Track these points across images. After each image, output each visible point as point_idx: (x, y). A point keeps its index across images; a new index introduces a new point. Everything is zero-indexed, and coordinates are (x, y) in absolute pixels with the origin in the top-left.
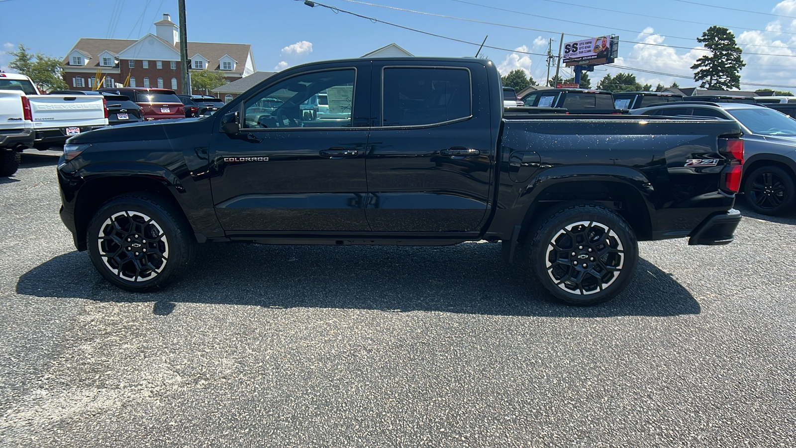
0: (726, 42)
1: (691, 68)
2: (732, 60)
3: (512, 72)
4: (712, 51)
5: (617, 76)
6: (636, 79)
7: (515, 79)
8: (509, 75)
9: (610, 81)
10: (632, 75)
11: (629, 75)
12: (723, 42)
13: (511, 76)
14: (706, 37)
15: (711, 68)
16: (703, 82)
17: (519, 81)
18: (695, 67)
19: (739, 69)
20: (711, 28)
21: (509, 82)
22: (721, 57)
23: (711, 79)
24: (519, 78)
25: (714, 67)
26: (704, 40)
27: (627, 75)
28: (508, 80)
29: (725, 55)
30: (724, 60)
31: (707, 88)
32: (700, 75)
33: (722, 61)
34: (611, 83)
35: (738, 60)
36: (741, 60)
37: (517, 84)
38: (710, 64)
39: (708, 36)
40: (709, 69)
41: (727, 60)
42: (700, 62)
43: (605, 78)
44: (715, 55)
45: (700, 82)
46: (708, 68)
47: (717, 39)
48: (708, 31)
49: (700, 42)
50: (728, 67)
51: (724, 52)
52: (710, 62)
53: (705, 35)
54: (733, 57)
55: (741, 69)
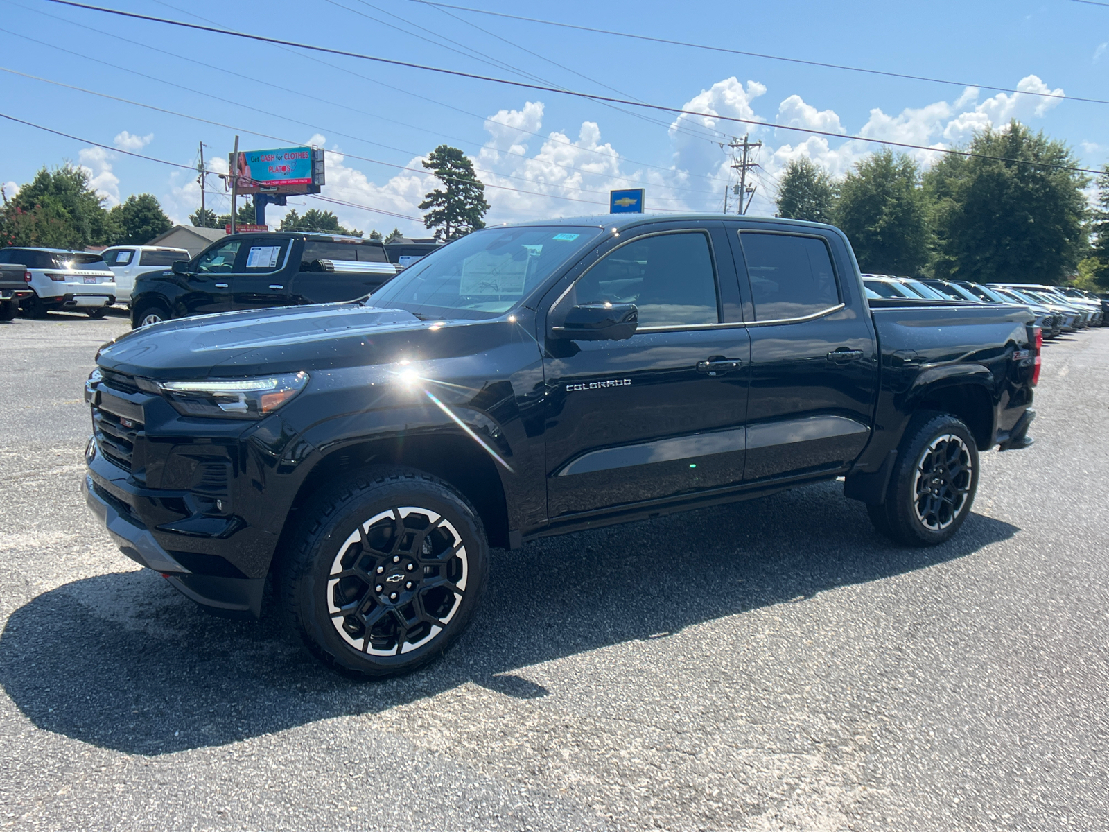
0: (462, 171)
1: (419, 207)
2: (473, 199)
3: (132, 199)
4: (445, 184)
5: (307, 215)
6: (338, 220)
7: (141, 211)
8: (127, 204)
9: (298, 223)
10: (331, 214)
11: (326, 213)
12: (457, 171)
13: (132, 205)
14: (435, 161)
15: (446, 208)
16: (438, 231)
17: (150, 215)
18: (425, 206)
19: (482, 213)
20: (440, 147)
21: (129, 217)
22: (458, 193)
23: (448, 226)
24: (149, 210)
25: (451, 208)
26: (433, 166)
27: (323, 213)
28: (127, 212)
29: (463, 190)
30: (462, 198)
31: (443, 240)
32: (433, 219)
33: (459, 199)
34: (299, 225)
35: (479, 198)
36: (484, 199)
37: (145, 221)
38: (443, 202)
39: (437, 159)
40: (444, 210)
41: (466, 198)
42: (430, 199)
43: (289, 217)
44: (450, 189)
45: (434, 230)
46: (442, 208)
47: (449, 165)
48: (436, 151)
49: (427, 167)
50: (469, 209)
51: (461, 187)
52: (444, 199)
53: (432, 158)
54: (473, 194)
55: (485, 212)
